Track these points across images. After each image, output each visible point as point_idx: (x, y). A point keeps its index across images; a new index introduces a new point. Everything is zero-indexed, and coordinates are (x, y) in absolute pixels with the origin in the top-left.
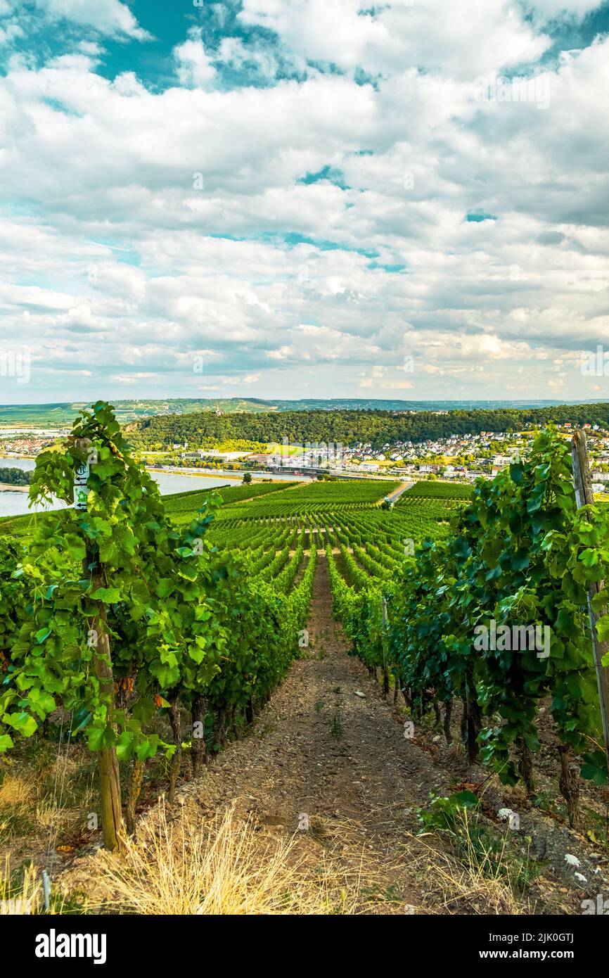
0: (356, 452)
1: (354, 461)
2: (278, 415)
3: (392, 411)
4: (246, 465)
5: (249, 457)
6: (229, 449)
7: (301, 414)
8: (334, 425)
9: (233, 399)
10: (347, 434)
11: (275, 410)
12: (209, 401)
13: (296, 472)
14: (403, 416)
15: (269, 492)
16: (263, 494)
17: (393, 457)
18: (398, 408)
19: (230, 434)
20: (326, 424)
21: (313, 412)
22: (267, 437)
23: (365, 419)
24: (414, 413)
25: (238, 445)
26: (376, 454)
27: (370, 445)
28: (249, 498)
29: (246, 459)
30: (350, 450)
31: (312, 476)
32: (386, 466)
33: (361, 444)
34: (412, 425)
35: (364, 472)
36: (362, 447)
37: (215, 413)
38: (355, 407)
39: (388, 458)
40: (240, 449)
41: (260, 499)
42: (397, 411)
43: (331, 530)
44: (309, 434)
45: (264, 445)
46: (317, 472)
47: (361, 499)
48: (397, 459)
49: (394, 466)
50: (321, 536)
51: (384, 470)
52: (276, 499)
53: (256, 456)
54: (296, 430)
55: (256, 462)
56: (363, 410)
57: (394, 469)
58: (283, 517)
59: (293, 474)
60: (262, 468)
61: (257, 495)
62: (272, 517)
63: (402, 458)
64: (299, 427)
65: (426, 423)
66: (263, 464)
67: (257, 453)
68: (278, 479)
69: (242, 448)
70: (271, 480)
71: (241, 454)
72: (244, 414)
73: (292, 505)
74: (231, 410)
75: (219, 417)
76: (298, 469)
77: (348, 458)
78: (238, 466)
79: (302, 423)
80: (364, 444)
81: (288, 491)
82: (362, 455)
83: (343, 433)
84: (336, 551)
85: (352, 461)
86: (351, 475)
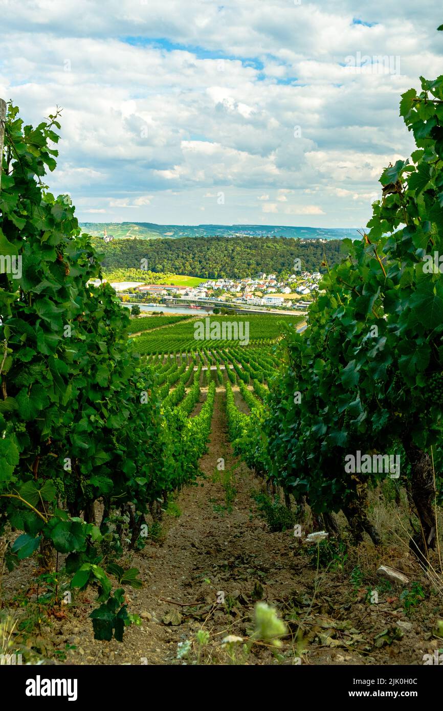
0: (259, 284)
1: (257, 293)
2: (173, 241)
3: (299, 239)
4: (136, 297)
5: (141, 288)
6: (119, 279)
7: (199, 242)
8: (235, 253)
9: (124, 224)
10: (249, 264)
11: (171, 236)
12: (96, 225)
13: (192, 305)
14: (312, 244)
15: (159, 326)
16: (152, 328)
17: (299, 289)
18: (307, 236)
19: (119, 262)
20: (226, 252)
21: (212, 239)
22: (161, 267)
23: (269, 247)
24: (324, 242)
25: (128, 274)
26: (281, 287)
27: (274, 277)
28: (136, 332)
29: (137, 291)
30: (253, 282)
31: (207, 309)
32: (291, 300)
33: (265, 275)
34: (321, 254)
35: (267, 306)
36: (266, 278)
37: (103, 238)
38: (259, 234)
39: (294, 291)
40: (130, 279)
41: (149, 334)
42: (305, 240)
43: (231, 367)
44: (207, 263)
45: (157, 274)
46: (216, 306)
47: (260, 335)
48: (304, 292)
49: (300, 300)
50: (220, 373)
51: (290, 304)
52: (166, 334)
53: (148, 287)
54: (193, 258)
55: (148, 294)
56: (267, 238)
57: (300, 303)
58: (172, 353)
59: (188, 307)
60: (154, 300)
61: (146, 329)
62: (160, 354)
63: (309, 291)
64: (197, 255)
65: (336, 253)
66: (155, 296)
67: (150, 283)
68: (169, 312)
69: (133, 278)
70: (162, 313)
71: (132, 285)
72: (135, 239)
73: (183, 341)
74: (122, 235)
75: (108, 243)
76: (194, 302)
77: (249, 290)
78: (128, 299)
79: (201, 251)
80: (267, 275)
81: (180, 325)
82: (265, 287)
83: (244, 263)
84: (236, 389)
85: (254, 294)
86: (252, 309)
